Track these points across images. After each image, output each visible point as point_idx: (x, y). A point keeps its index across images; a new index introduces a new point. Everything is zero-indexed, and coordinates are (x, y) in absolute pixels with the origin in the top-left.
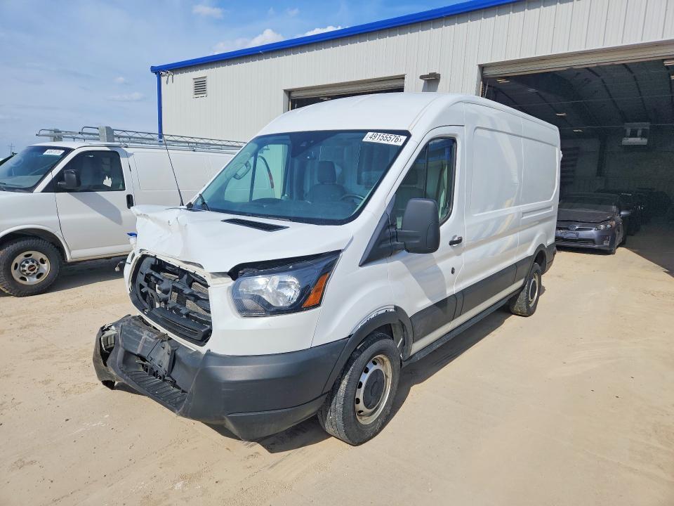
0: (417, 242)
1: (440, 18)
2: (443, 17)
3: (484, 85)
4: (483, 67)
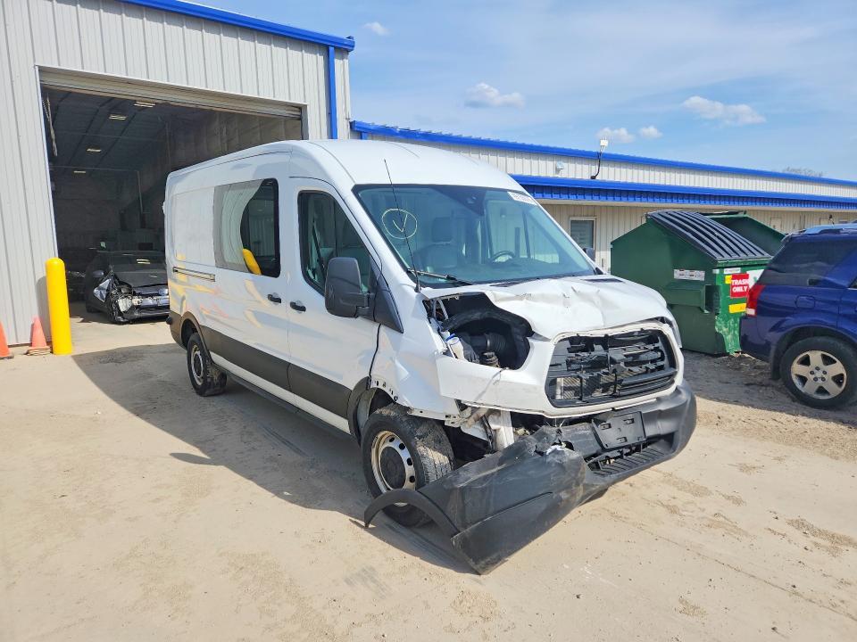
4: (43, 70)
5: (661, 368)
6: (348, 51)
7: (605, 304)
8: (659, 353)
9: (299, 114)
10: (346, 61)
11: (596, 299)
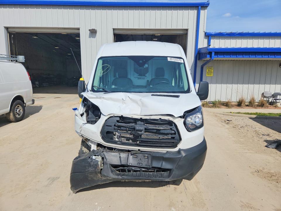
0: (203, 96)
1: (94, 6)
2: (95, 6)
3: (115, 36)
4: (114, 29)
5: (173, 138)
6: (207, 7)
7: (143, 105)
8: (173, 131)
9: (186, 32)
10: (206, 10)
11: (139, 102)
